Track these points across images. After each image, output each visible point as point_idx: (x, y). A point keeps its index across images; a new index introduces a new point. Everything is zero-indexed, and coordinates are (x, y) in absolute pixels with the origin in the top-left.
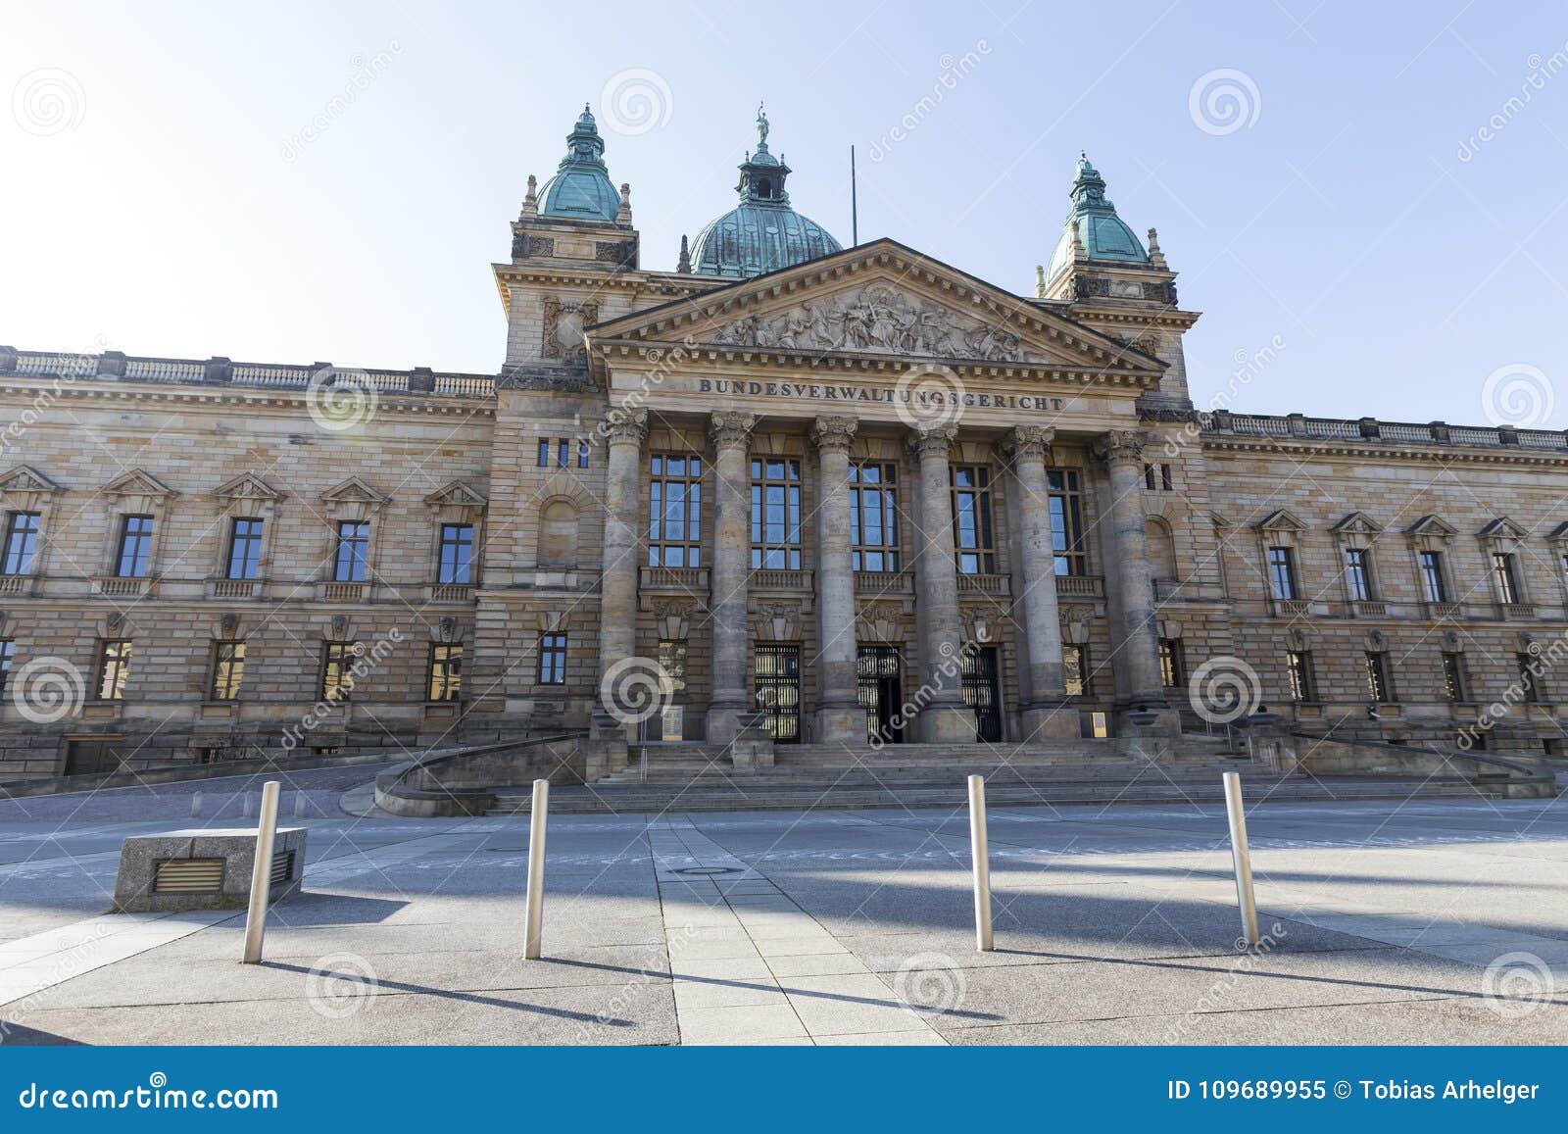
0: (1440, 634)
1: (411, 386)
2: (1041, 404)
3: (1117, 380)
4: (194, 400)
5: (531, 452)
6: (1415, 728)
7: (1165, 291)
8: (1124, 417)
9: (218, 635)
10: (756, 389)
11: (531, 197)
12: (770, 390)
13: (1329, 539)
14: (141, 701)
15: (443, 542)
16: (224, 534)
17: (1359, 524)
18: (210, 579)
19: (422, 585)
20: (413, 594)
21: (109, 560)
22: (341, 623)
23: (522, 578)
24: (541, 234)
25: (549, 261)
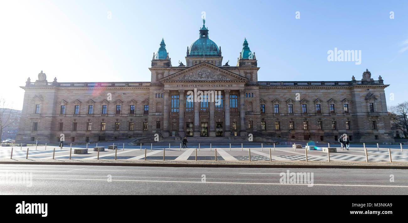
0: (304, 118)
1: (139, 85)
2: (229, 86)
3: (241, 82)
4: (110, 89)
5: (155, 96)
6: (297, 134)
7: (255, 64)
8: (242, 87)
9: (116, 122)
10: (185, 86)
11: (154, 56)
12: (187, 86)
13: (285, 103)
14: (107, 131)
15: (144, 108)
16: (116, 107)
17: (291, 100)
18: (114, 114)
19: (142, 114)
20: (141, 115)
21: (101, 112)
22: (131, 120)
23: (154, 114)
24: (156, 62)
25: (156, 66)
